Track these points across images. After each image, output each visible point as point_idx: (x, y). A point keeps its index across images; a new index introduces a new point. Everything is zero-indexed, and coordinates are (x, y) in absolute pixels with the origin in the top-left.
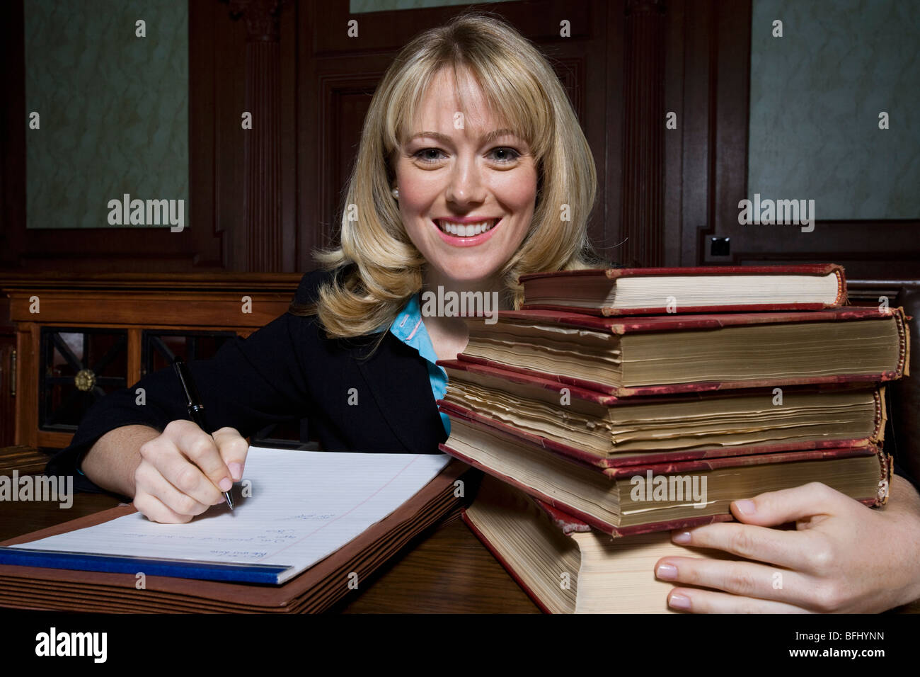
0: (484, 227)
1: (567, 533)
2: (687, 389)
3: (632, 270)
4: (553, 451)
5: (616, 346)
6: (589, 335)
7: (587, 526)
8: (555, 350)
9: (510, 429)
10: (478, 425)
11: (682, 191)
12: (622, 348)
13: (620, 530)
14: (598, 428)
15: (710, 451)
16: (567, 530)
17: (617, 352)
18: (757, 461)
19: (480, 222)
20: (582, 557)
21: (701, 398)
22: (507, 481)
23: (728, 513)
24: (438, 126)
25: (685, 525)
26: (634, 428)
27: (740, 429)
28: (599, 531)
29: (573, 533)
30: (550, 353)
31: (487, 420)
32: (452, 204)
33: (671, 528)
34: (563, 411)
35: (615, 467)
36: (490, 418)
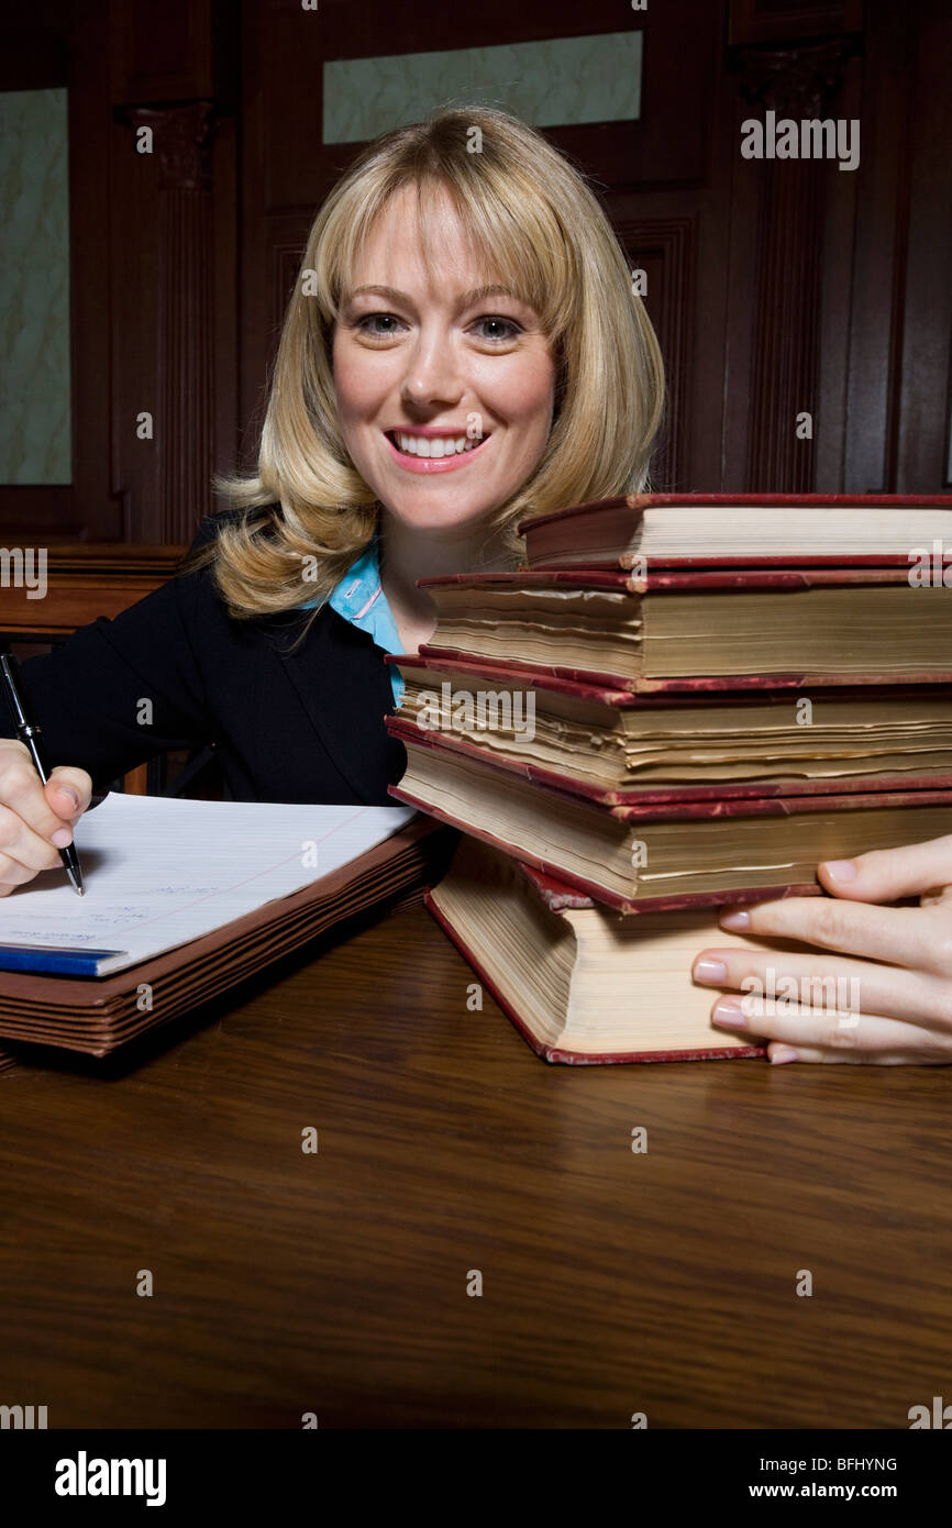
0: (460, 444)
1: (556, 910)
2: (749, 683)
3: (669, 495)
4: (544, 785)
5: (635, 614)
6: (595, 598)
7: (588, 899)
8: (552, 629)
9: (483, 754)
10: (440, 753)
11: (844, 436)
12: (644, 616)
13: (635, 904)
14: (607, 744)
15: (787, 785)
16: (557, 905)
17: (636, 623)
18: (861, 802)
19: (456, 435)
20: (579, 948)
21: (773, 700)
22: (479, 837)
23: (813, 883)
24: (389, 277)
25: (742, 899)
26: (663, 745)
27: (837, 752)
28: (605, 905)
29: (566, 909)
30: (546, 633)
31: (452, 743)
32: (410, 406)
33: (718, 902)
34: (558, 721)
35: (628, 805)
36: (459, 739)
